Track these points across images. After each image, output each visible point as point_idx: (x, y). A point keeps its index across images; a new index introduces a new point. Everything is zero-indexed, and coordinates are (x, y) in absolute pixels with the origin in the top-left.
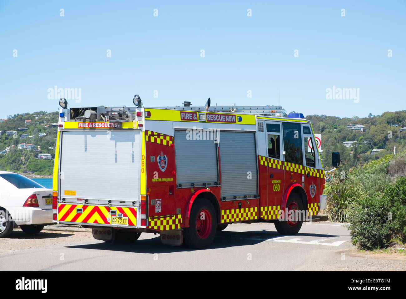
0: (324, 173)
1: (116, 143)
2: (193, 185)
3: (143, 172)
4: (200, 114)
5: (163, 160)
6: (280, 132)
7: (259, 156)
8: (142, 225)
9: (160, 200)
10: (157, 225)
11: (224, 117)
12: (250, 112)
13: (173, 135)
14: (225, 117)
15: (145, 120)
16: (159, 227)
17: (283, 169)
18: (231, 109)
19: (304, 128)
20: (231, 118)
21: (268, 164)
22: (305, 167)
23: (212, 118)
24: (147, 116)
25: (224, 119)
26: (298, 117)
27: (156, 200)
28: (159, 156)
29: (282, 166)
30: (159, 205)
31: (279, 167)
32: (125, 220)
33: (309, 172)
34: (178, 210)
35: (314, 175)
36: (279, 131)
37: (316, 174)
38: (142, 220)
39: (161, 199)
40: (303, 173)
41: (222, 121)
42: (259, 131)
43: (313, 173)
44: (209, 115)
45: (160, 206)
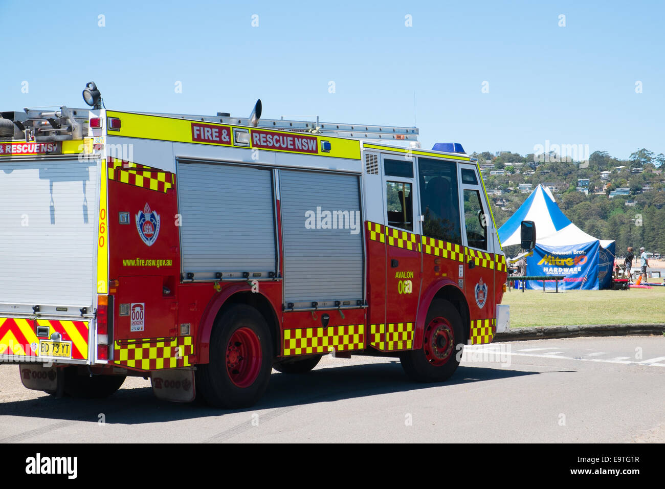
0: (503, 262)
1: (51, 185)
2: (218, 275)
3: (101, 244)
4: (236, 131)
5: (148, 222)
6: (413, 177)
7: (366, 223)
8: (99, 358)
9: (141, 306)
10: (134, 358)
11: (290, 140)
12: (352, 135)
13: (173, 170)
14: (294, 141)
15: (108, 135)
16: (139, 363)
17: (420, 251)
18: (310, 127)
19: (464, 171)
20: (307, 143)
21: (387, 238)
22: (466, 249)
23: (264, 142)
24: (111, 126)
25: (291, 145)
26: (454, 152)
27: (133, 305)
28: (140, 213)
29: (417, 244)
30: (139, 315)
31: (410, 247)
32: (65, 347)
33: (473, 259)
34: (185, 328)
35: (484, 265)
36: (411, 176)
37: (488, 263)
38: (100, 346)
39: (143, 304)
40: (461, 259)
41: (287, 148)
42: (368, 172)
43: (481, 261)
44: (257, 135)
45: (141, 319)
